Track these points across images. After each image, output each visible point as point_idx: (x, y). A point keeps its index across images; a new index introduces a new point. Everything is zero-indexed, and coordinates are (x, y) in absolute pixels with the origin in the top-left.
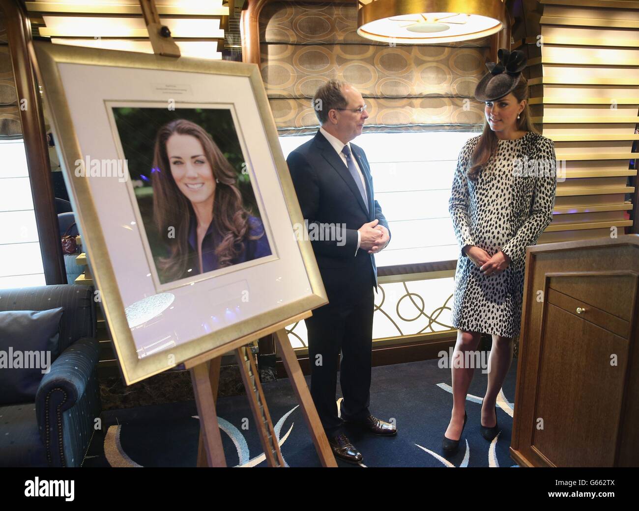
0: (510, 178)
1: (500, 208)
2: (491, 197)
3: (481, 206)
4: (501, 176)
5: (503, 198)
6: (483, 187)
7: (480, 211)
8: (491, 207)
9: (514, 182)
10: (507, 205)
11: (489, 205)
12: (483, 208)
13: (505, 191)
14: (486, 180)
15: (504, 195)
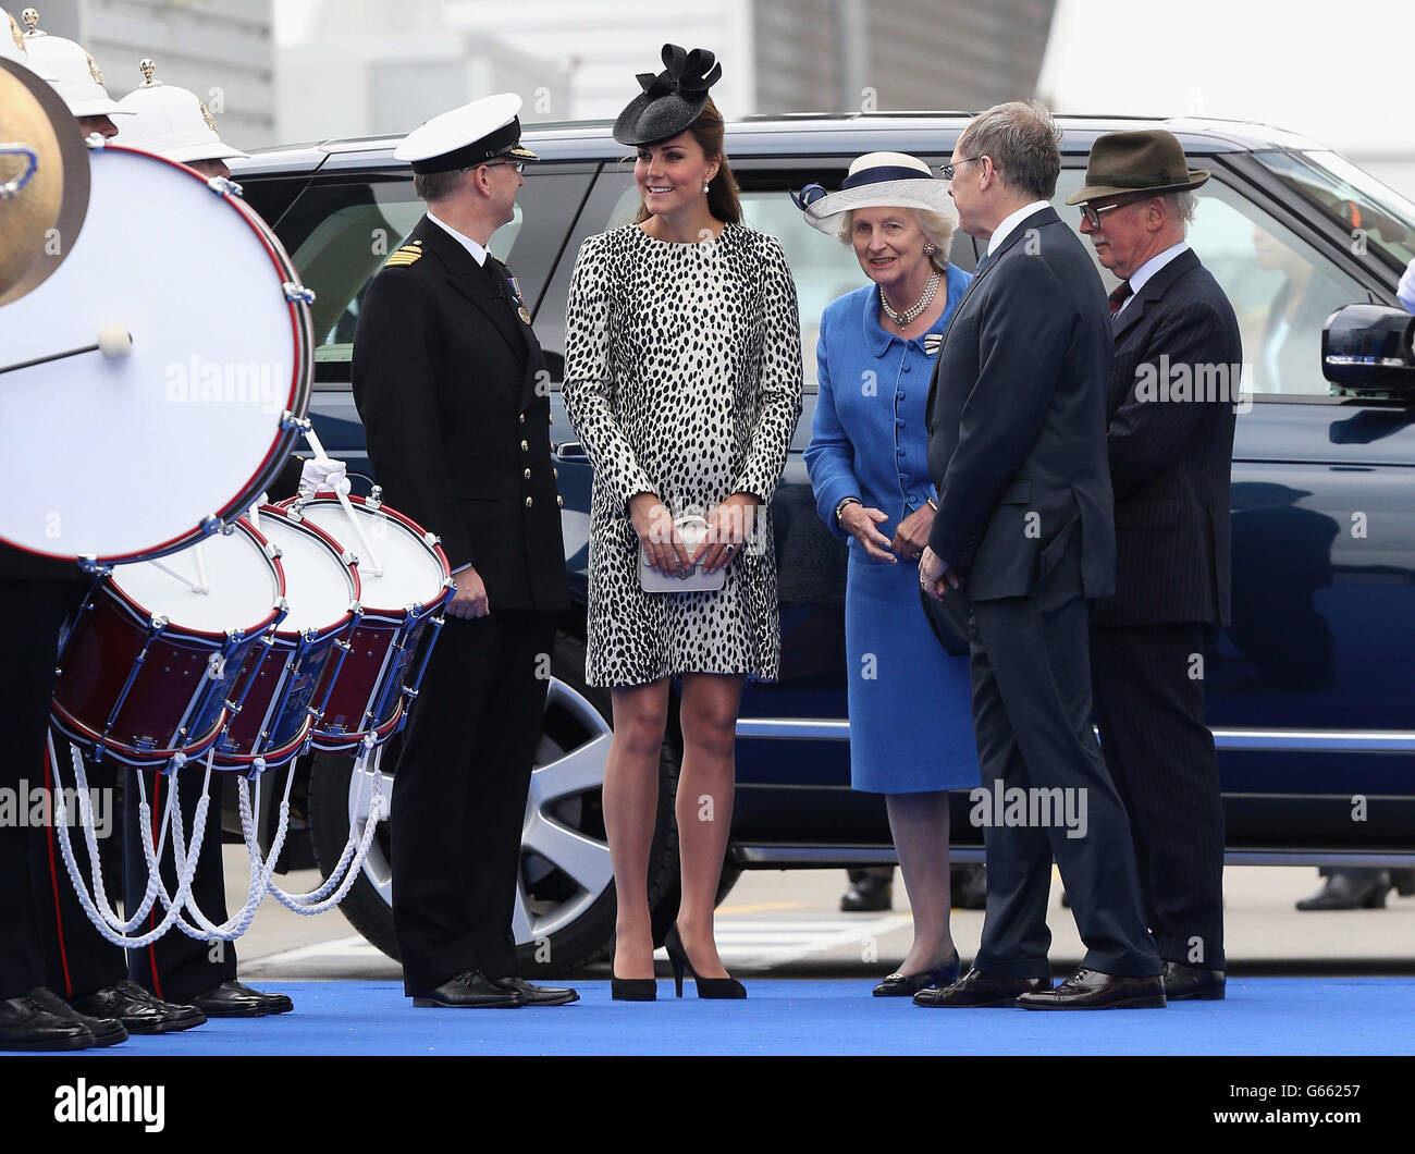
0: (723, 323)
1: (709, 388)
2: (686, 367)
3: (666, 389)
4: (700, 320)
5: (713, 366)
6: (664, 347)
7: (665, 401)
8: (689, 390)
9: (733, 332)
10: (724, 381)
11: (683, 385)
12: (671, 393)
13: (715, 351)
14: (668, 331)
15: (715, 360)
